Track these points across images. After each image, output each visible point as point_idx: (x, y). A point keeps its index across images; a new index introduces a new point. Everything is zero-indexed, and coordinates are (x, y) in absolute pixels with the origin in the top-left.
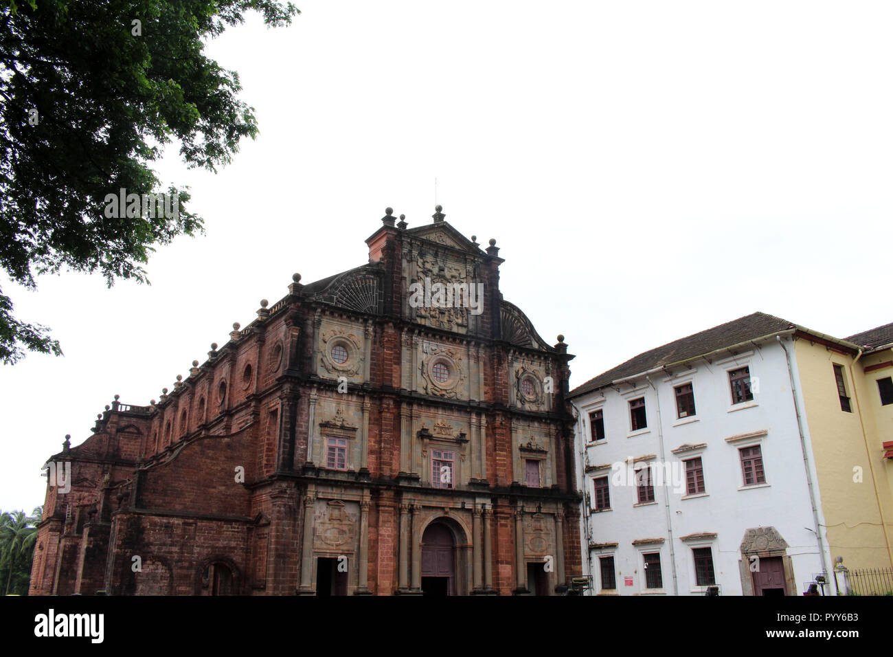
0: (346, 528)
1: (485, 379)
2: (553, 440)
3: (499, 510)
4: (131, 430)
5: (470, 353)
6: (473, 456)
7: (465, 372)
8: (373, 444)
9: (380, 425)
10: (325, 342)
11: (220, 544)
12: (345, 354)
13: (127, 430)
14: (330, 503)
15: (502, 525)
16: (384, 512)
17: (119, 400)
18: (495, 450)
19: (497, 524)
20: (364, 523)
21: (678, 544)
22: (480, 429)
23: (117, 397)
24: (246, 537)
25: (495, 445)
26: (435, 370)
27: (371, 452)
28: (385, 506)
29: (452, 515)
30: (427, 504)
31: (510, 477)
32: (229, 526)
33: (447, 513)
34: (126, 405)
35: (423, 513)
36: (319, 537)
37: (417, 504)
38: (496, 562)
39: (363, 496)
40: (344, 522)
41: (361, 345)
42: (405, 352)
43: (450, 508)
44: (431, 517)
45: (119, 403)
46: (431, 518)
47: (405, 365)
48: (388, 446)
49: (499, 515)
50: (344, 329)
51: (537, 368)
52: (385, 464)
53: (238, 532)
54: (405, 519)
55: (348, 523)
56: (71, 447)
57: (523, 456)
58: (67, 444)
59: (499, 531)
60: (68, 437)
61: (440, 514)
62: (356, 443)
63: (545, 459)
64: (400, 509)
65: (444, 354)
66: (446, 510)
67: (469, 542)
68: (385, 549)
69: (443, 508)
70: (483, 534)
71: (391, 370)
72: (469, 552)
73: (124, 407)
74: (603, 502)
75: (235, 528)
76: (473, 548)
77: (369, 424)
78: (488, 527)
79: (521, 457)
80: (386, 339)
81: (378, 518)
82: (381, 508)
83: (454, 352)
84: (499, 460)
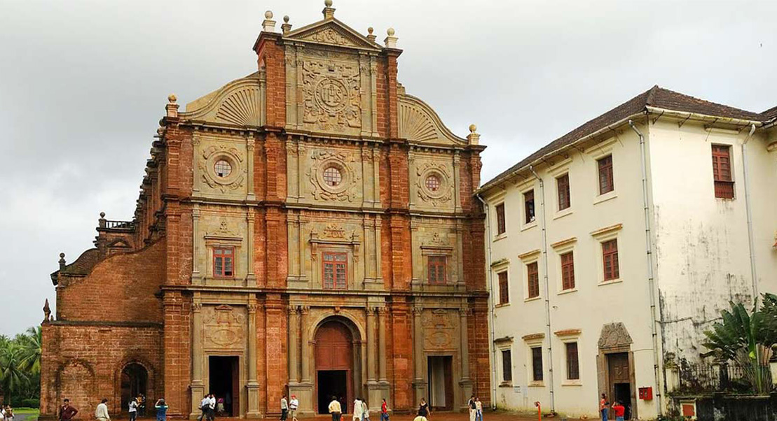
0: (234, 329)
1: (380, 179)
2: (460, 235)
3: (394, 307)
4: (119, 244)
5: (363, 154)
6: (367, 256)
7: (359, 174)
8: (259, 251)
9: (265, 233)
10: (206, 159)
11: (136, 347)
12: (230, 168)
13: (116, 245)
14: (217, 308)
15: (397, 321)
16: (270, 313)
18: (392, 250)
19: (392, 321)
20: (252, 325)
22: (375, 229)
23: (102, 215)
24: (159, 341)
25: (391, 244)
26: (326, 174)
27: (258, 259)
28: (272, 308)
29: (343, 313)
30: (316, 304)
31: (410, 275)
32: (143, 331)
33: (338, 312)
34: (117, 222)
35: (313, 313)
36: (209, 339)
37: (303, 305)
38: (392, 355)
39: (248, 300)
40: (233, 324)
41: (244, 157)
42: (291, 159)
43: (341, 308)
44: (320, 316)
45: (106, 221)
46: (321, 318)
47: (292, 172)
48: (274, 252)
49: (394, 312)
50: (224, 144)
51: (443, 163)
52: (272, 269)
53: (151, 336)
54: (294, 319)
55: (235, 324)
57: (424, 253)
58: (62, 262)
59: (394, 327)
60: (62, 255)
61: (331, 313)
62: (242, 251)
63: (451, 256)
65: (334, 157)
66: (336, 309)
67: (363, 338)
68: (274, 346)
69: (333, 308)
70: (378, 331)
71: (275, 180)
72: (363, 348)
73: (111, 224)
74: (504, 299)
75: (148, 333)
76: (367, 343)
77: (255, 232)
78: (382, 323)
79: (422, 255)
80: (268, 149)
81: (265, 320)
82: (268, 310)
83: (345, 155)
84: (395, 259)
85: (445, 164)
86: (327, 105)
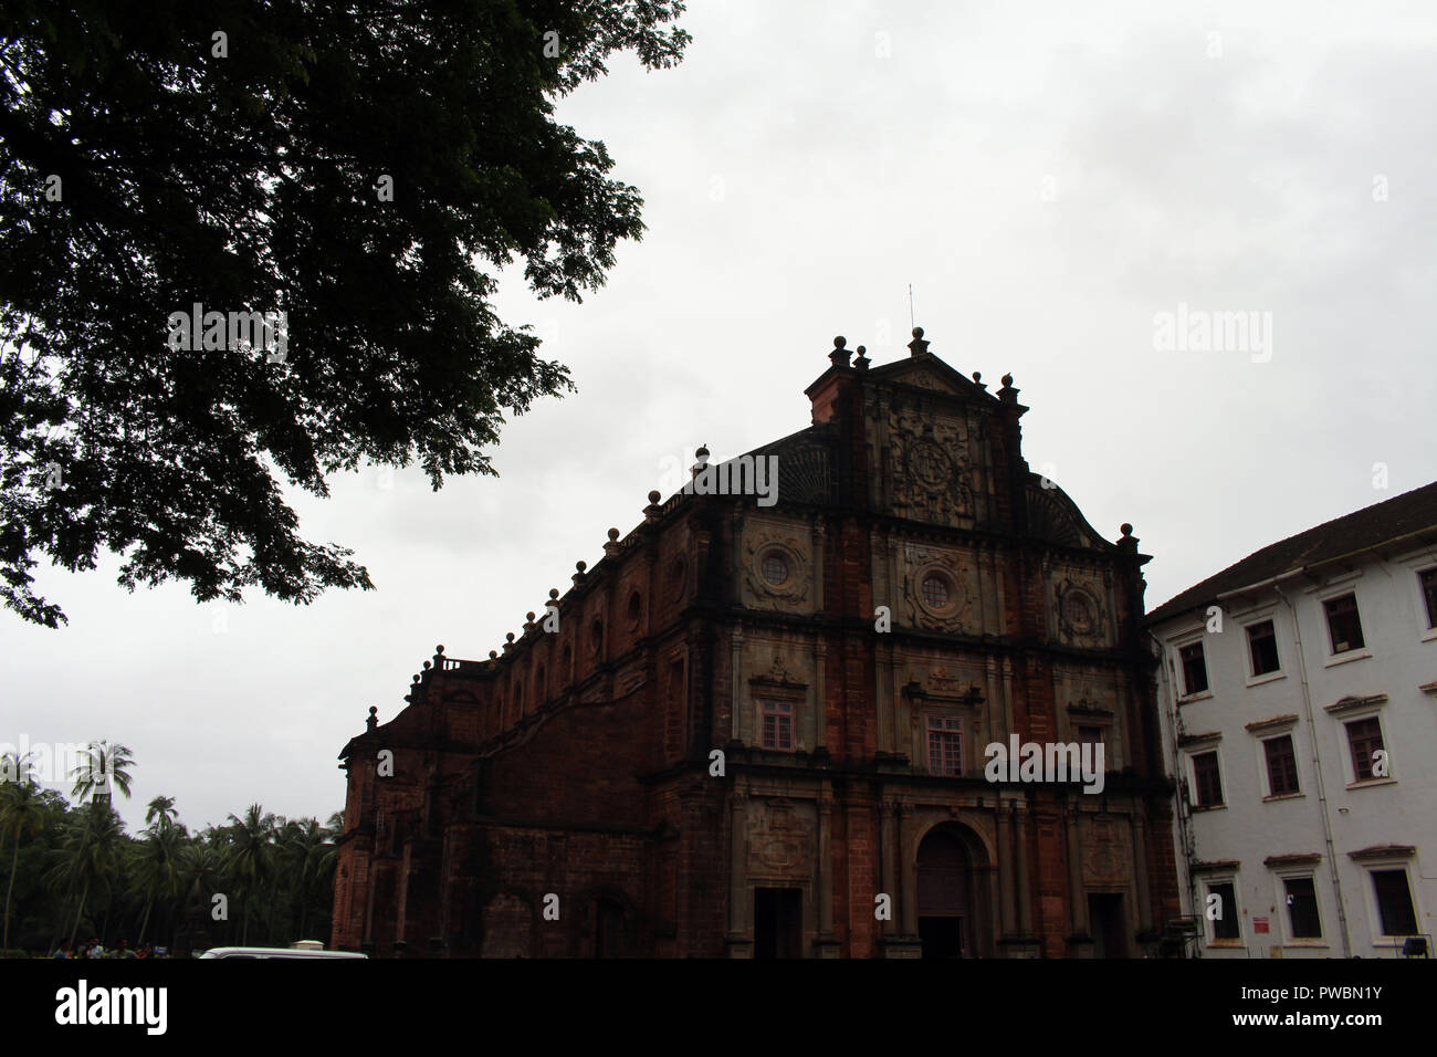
0: (796, 842)
1: (1006, 600)
2: (1122, 694)
3: (1039, 809)
4: (464, 697)
5: (981, 560)
6: (993, 723)
7: (974, 590)
8: (833, 708)
9: (843, 679)
10: (752, 553)
11: (605, 868)
12: (784, 570)
13: (458, 698)
14: (772, 803)
15: (1044, 833)
16: (855, 815)
17: (443, 654)
18: (1029, 714)
19: (1036, 832)
20: (825, 833)
21: (1343, 862)
22: (1003, 679)
23: (440, 649)
24: (643, 858)
25: (1028, 704)
26: (925, 589)
27: (831, 722)
28: (856, 806)
29: (963, 818)
30: (922, 801)
32: (617, 840)
33: (954, 815)
34: (455, 661)
35: (917, 816)
36: (755, 856)
37: (906, 801)
38: (1038, 892)
39: (821, 791)
40: (793, 833)
41: (808, 554)
42: (878, 564)
43: (960, 808)
44: (930, 823)
45: (444, 658)
47: (878, 583)
48: (858, 712)
49: (1039, 817)
50: (779, 531)
51: (1091, 578)
52: (854, 739)
53: (631, 849)
54: (888, 826)
55: (799, 832)
56: (379, 725)
57: (1074, 721)
58: (372, 721)
59: (1040, 843)
60: (373, 710)
61: (944, 817)
62: (806, 708)
63: (1111, 726)
64: (880, 811)
65: (939, 562)
66: (954, 810)
67: (993, 861)
68: (860, 874)
69: (947, 808)
70: (1015, 849)
71: (856, 593)
72: (993, 878)
73: (451, 664)
74: (1211, 795)
75: (625, 843)
76: (998, 870)
77: (826, 677)
78: (1023, 836)
79: (1071, 724)
80: (846, 543)
81: (846, 825)
82: (850, 810)
83: (954, 559)
84: (1035, 729)
85: (1091, 580)
86: (925, 481)
